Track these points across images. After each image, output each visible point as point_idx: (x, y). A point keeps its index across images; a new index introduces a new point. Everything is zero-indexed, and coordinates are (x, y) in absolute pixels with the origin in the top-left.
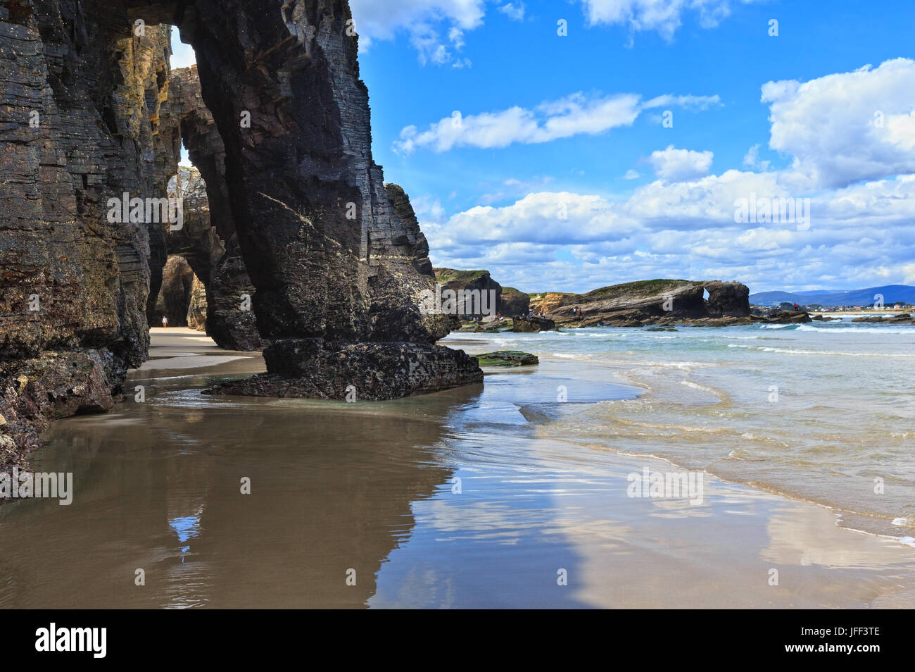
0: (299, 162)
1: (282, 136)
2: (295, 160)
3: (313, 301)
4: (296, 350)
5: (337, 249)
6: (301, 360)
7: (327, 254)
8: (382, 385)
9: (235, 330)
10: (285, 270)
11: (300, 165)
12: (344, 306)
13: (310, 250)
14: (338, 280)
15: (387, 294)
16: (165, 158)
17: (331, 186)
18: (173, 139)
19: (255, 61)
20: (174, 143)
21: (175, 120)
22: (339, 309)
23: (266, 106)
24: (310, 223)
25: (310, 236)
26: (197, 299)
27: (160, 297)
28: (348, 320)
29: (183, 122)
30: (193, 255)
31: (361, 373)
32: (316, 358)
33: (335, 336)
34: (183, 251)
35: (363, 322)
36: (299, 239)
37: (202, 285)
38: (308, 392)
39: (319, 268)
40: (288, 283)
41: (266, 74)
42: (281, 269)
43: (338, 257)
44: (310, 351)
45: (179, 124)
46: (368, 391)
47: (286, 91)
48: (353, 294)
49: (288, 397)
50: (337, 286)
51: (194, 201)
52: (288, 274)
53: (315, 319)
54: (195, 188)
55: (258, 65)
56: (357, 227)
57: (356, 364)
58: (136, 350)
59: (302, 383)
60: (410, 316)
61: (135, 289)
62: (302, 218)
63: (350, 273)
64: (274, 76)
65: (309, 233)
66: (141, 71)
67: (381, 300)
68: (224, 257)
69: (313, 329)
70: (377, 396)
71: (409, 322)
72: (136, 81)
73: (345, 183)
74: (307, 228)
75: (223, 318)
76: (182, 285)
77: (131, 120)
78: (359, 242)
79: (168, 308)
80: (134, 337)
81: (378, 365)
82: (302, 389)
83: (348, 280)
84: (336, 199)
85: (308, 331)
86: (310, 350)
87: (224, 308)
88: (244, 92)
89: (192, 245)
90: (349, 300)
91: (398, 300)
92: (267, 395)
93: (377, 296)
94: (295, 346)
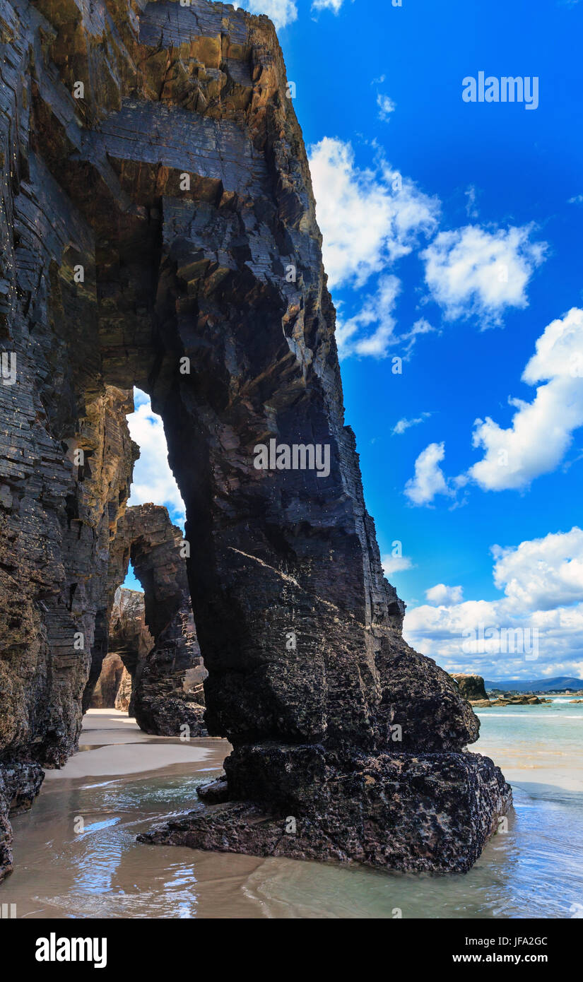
0: (285, 506)
1: (264, 479)
2: (280, 504)
3: (306, 687)
4: (289, 767)
5: (333, 613)
6: (297, 785)
7: (321, 620)
8: (453, 842)
9: (159, 715)
10: (263, 643)
11: (287, 510)
12: (351, 695)
13: (297, 616)
14: (339, 656)
15: (402, 676)
16: (116, 570)
17: (325, 535)
18: (124, 556)
19: (239, 394)
20: (124, 559)
21: (127, 542)
22: (344, 699)
23: (246, 447)
24: (295, 582)
25: (296, 598)
26: (124, 687)
27: (98, 684)
28: (362, 715)
29: (133, 545)
30: (125, 654)
31: (409, 815)
32: (323, 781)
33: (343, 742)
34: (119, 650)
35: (379, 718)
36: (281, 602)
37: (130, 676)
38: (315, 848)
39: (311, 639)
40: (267, 661)
41: (251, 409)
42: (258, 642)
43: (336, 624)
44: (312, 769)
45: (130, 545)
46: (429, 854)
47: (272, 426)
48: (362, 676)
49: (281, 855)
50: (337, 665)
51: (131, 613)
52: (268, 649)
53: (310, 714)
54: (133, 604)
55: (242, 399)
56: (358, 585)
57: (397, 797)
58: (63, 745)
59: (303, 830)
60: (449, 710)
61: (73, 674)
62: (284, 576)
63: (354, 645)
64: (260, 411)
65: (295, 594)
66: (107, 472)
67: (394, 685)
68: (153, 650)
69: (310, 730)
70: (447, 865)
71: (445, 718)
72: (102, 480)
73: (342, 530)
74: (291, 588)
75: (149, 704)
76: (115, 676)
77: (93, 510)
78: (363, 603)
79: (103, 694)
80: (62, 731)
81: (437, 799)
82: (305, 842)
83: (353, 656)
84: (328, 552)
85: (300, 733)
86: (309, 767)
87: (151, 695)
88: (223, 431)
89: (126, 645)
90: (358, 685)
91: (422, 685)
92: (244, 849)
93: (386, 679)
94: (285, 758)
